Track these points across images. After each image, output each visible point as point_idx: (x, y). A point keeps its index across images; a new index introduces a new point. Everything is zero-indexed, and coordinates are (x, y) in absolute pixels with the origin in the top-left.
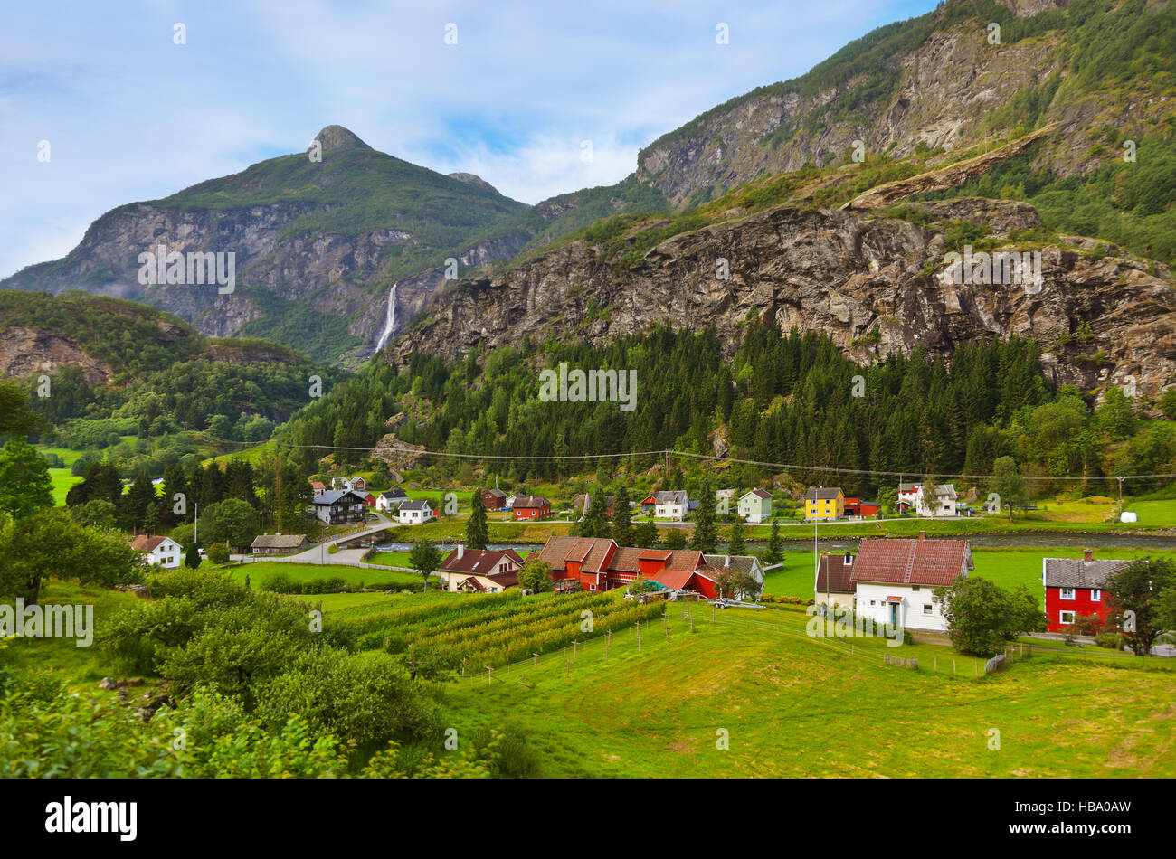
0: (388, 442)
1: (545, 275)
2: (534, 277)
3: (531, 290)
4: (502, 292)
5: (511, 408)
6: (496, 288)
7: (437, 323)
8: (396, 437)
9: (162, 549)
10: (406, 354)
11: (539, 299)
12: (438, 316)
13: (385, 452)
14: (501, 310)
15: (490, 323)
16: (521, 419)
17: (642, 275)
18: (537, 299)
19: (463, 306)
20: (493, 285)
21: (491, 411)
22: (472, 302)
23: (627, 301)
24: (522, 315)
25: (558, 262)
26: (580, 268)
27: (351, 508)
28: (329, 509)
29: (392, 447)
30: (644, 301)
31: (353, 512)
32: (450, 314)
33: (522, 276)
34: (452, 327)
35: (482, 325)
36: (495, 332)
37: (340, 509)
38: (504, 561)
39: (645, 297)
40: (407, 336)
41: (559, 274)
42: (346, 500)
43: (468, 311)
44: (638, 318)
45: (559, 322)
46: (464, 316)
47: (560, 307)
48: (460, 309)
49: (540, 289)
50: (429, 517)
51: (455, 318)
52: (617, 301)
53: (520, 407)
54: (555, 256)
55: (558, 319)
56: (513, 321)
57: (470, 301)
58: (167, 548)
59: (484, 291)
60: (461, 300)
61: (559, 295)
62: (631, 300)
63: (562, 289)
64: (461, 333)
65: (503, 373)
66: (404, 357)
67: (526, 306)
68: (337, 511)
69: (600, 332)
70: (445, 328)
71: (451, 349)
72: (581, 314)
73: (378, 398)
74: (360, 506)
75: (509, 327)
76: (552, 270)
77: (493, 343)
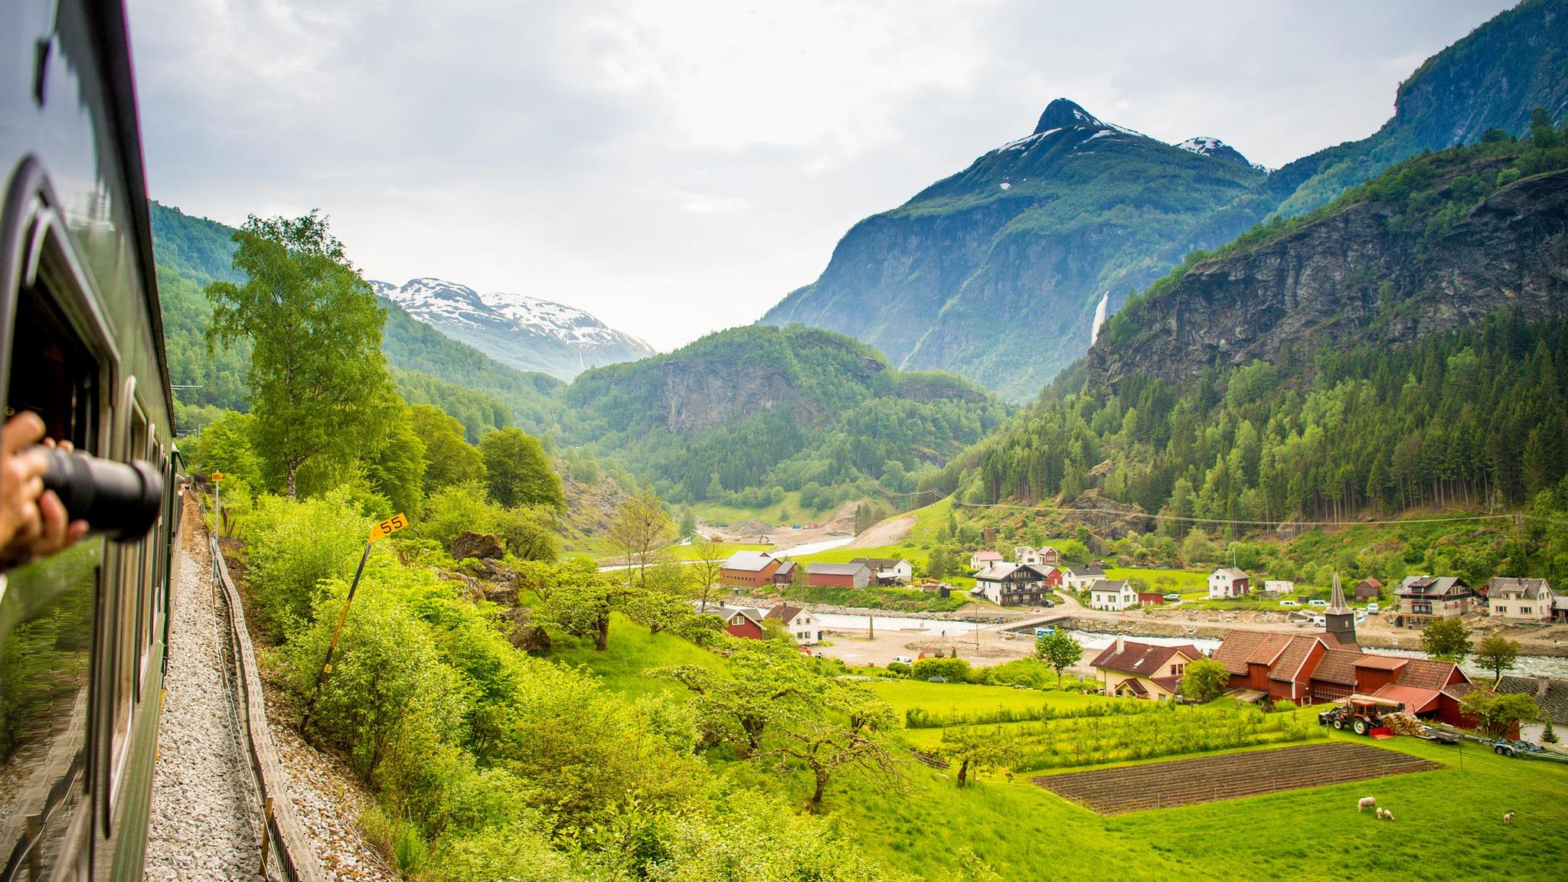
0: (1089, 499)
1: (1309, 258)
2: (1292, 263)
3: (1290, 281)
4: (1246, 288)
5: (1264, 451)
6: (1236, 282)
7: (1156, 336)
8: (1100, 494)
9: (799, 622)
10: (1115, 380)
11: (1302, 292)
12: (1157, 327)
13: (1086, 514)
14: (1247, 311)
15: (1232, 330)
16: (1279, 466)
17: (1467, 245)
18: (1300, 292)
19: (1190, 311)
20: (1232, 278)
21: (1235, 455)
22: (1204, 303)
23: (1444, 284)
24: (1278, 317)
25: (1329, 238)
26: (1365, 242)
27: (1028, 586)
28: (998, 586)
29: (1095, 507)
30: (1472, 283)
31: (1030, 592)
32: (1173, 323)
33: (1275, 261)
34: (1177, 340)
35: (1220, 336)
36: (1239, 344)
37: (1013, 587)
38: (1176, 660)
39: (1476, 277)
40: (1116, 357)
41: (1332, 254)
42: (1020, 575)
43: (1198, 318)
44: (1465, 310)
45: (1336, 324)
46: (1193, 324)
47: (1336, 302)
48: (1187, 315)
49: (1303, 279)
50: (1131, 602)
51: (1180, 328)
52: (1430, 286)
53: (1276, 449)
54: (1323, 229)
55: (1333, 320)
56: (1267, 328)
57: (1200, 303)
58: (803, 621)
59: (1220, 286)
60: (1188, 302)
61: (1334, 284)
62: (1452, 283)
63: (1338, 276)
64: (1191, 348)
65: (1252, 401)
66: (1113, 385)
67: (1283, 302)
68: (1009, 589)
69: (1403, 335)
70: (1167, 343)
71: (1177, 370)
72: (1370, 310)
73: (1077, 439)
74: (1040, 584)
75: (1260, 335)
76: (1320, 249)
77: (1238, 358)
